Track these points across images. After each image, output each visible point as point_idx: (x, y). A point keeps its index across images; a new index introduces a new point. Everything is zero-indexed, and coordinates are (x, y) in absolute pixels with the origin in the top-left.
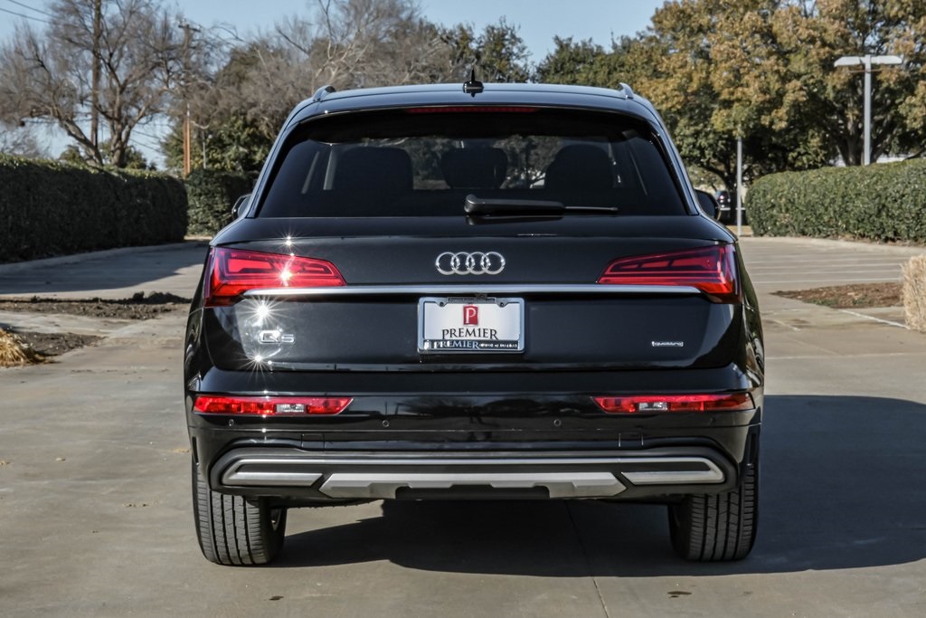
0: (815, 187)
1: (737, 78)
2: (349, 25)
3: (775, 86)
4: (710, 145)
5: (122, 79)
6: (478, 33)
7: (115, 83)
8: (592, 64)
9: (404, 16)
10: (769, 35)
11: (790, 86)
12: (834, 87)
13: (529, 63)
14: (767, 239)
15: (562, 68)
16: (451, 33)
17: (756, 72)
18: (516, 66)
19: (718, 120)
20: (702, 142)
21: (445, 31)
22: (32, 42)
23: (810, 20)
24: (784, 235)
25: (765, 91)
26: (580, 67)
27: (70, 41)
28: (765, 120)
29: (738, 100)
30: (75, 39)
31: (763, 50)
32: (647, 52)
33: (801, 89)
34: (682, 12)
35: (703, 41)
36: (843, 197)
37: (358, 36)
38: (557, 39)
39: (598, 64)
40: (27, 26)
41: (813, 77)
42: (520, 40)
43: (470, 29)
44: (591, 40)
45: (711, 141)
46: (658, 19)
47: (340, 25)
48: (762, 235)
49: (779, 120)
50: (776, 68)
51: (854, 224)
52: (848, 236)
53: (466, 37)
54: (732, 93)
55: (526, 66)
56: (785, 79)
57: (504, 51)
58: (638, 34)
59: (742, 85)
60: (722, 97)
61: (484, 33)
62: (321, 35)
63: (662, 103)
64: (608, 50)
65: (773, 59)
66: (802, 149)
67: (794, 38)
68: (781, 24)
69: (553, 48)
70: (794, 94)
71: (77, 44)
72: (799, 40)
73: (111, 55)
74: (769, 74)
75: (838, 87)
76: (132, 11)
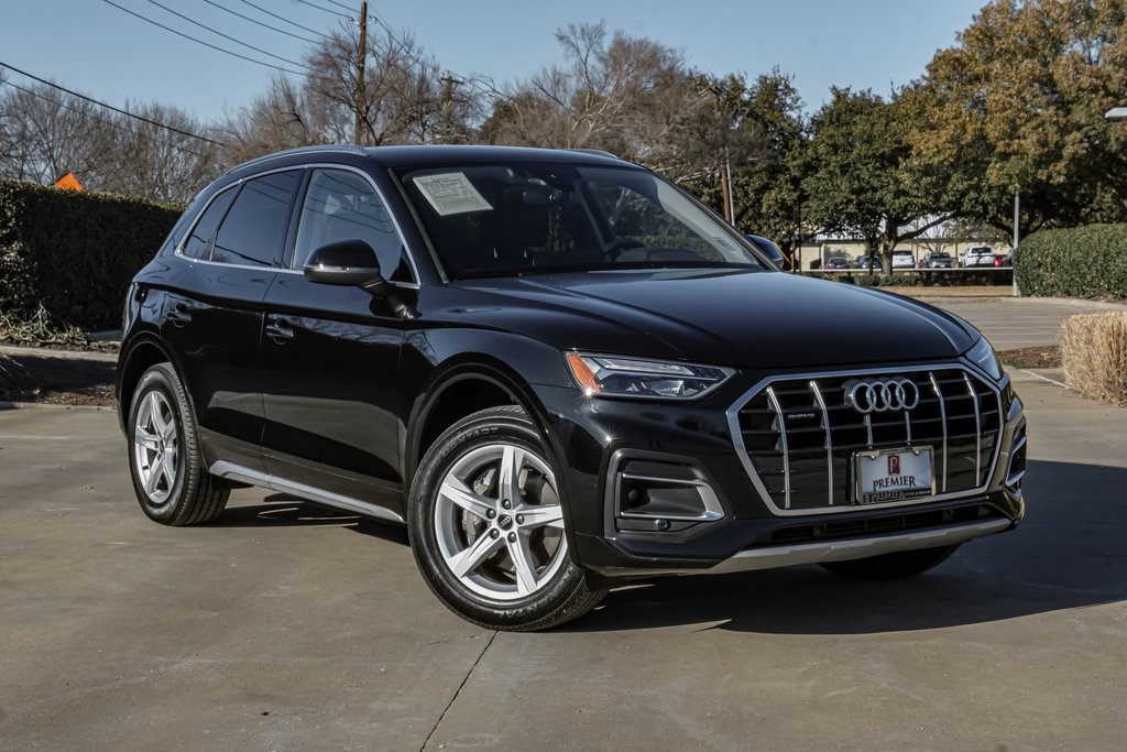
0: (1079, 245)
1: (1013, 132)
2: (607, 76)
3: (1054, 138)
4: (994, 200)
5: (378, 134)
6: (751, 83)
7: (371, 137)
8: (869, 114)
9: (665, 67)
10: (1049, 83)
11: (1069, 138)
12: (1117, 139)
13: (802, 114)
14: (1033, 300)
15: (838, 120)
16: (723, 83)
17: (1034, 124)
18: (789, 117)
19: (993, 174)
20: (986, 197)
21: (716, 81)
22: (290, 97)
23: (1095, 68)
24: (1050, 295)
25: (1043, 144)
26: (857, 118)
27: (327, 94)
28: (1042, 175)
29: (1016, 153)
30: (332, 93)
31: (1043, 100)
32: (920, 102)
33: (1081, 141)
34: (957, 60)
35: (982, 90)
36: (1105, 255)
37: (616, 88)
38: (834, 88)
39: (876, 116)
40: (284, 81)
41: (1094, 129)
42: (793, 91)
43: (742, 79)
44: (869, 90)
45: (995, 196)
46: (932, 68)
47: (599, 77)
48: (1029, 295)
49: (1058, 174)
50: (1055, 119)
51: (1115, 284)
52: (1110, 296)
53: (738, 87)
54: (1009, 145)
55: (799, 117)
56: (1064, 130)
57: (776, 102)
58: (913, 82)
59: (1019, 138)
60: (998, 150)
61: (756, 83)
62: (580, 86)
63: (934, 155)
64: (887, 100)
65: (1052, 109)
66: (1095, 206)
67: (1075, 87)
68: (1061, 72)
69: (829, 99)
70: (1073, 145)
71: (334, 98)
72: (1080, 89)
73: (368, 108)
74: (1047, 125)
75: (1122, 139)
76: (390, 63)
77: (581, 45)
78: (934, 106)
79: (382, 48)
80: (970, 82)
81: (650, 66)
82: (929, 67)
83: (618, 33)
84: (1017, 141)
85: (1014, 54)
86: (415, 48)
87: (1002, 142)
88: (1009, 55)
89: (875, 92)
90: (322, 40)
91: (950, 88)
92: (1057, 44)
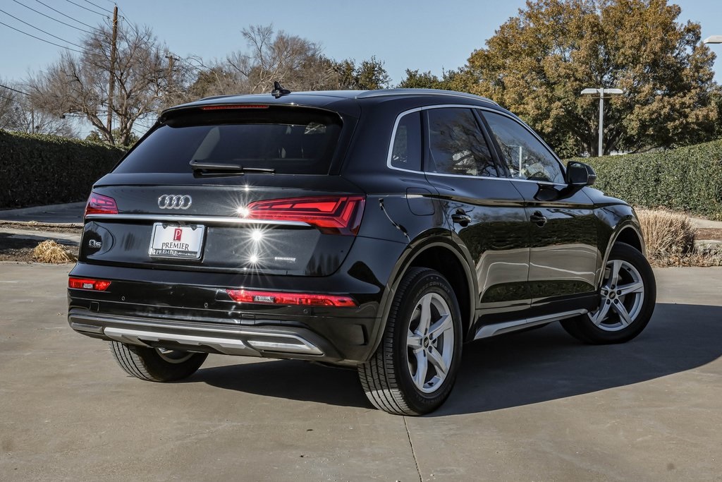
1: (520, 99)
2: (274, 59)
3: (545, 105)
5: (128, 91)
6: (358, 66)
7: (123, 92)
9: (310, 54)
10: (541, 72)
11: (554, 105)
12: (582, 107)
13: (390, 86)
16: (340, 65)
17: (533, 96)
21: (336, 64)
22: (72, 64)
23: (568, 63)
25: (538, 108)
27: (96, 64)
28: (539, 127)
30: (99, 64)
31: (538, 82)
32: (464, 81)
33: (561, 107)
34: (486, 56)
35: (500, 75)
37: (280, 66)
38: (408, 71)
40: (69, 54)
41: (568, 100)
42: (384, 71)
43: (352, 63)
44: (429, 72)
46: (472, 61)
47: (269, 59)
49: (547, 126)
50: (545, 93)
53: (350, 68)
54: (518, 108)
55: (388, 88)
56: (551, 101)
57: (374, 78)
58: (459, 69)
59: (524, 104)
61: (361, 66)
62: (255, 64)
64: (441, 79)
65: (544, 88)
66: (563, 146)
67: (556, 74)
68: (548, 64)
69: (405, 77)
70: (556, 110)
71: (100, 67)
72: (559, 76)
73: (122, 74)
74: (541, 97)
75: (584, 106)
76: (136, 46)
77: (258, 39)
78: (473, 83)
79: (131, 37)
80: (493, 69)
81: (300, 53)
82: (469, 60)
83: (280, 32)
84: (522, 106)
85: (521, 54)
86: (152, 38)
87: (514, 106)
88: (518, 54)
89: (433, 74)
90: (93, 31)
91: (482, 73)
92: (545, 48)
